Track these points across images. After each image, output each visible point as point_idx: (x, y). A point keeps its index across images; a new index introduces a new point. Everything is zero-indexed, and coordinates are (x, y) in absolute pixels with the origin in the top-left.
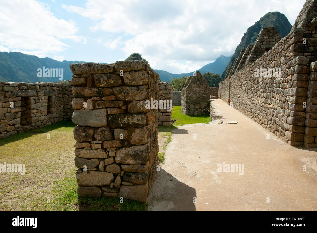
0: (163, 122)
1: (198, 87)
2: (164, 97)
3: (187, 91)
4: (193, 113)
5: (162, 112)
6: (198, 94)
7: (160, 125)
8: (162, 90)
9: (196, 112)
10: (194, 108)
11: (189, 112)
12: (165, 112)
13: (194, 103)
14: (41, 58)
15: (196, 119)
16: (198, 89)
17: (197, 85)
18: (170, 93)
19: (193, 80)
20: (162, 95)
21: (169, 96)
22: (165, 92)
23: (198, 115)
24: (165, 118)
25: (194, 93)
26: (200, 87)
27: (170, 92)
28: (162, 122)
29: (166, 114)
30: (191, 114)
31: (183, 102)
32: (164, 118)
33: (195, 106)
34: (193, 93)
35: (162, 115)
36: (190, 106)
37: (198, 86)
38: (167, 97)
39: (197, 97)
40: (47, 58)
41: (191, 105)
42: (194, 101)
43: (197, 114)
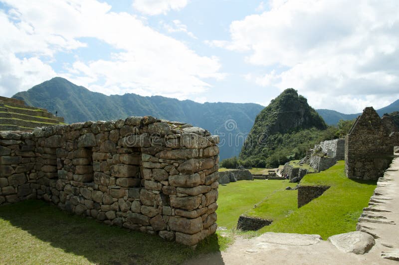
0: (177, 233)
1: (370, 133)
2: (176, 168)
3: (351, 139)
4: (362, 176)
5: (174, 205)
6: (370, 145)
7: (171, 239)
8: (173, 149)
9: (367, 174)
10: (364, 169)
11: (354, 175)
12: (179, 206)
13: (363, 160)
14: (181, 100)
15: (366, 187)
16: (371, 137)
17: (368, 129)
18: (188, 159)
19: (360, 122)
20: (172, 161)
21: (188, 167)
22: (177, 156)
23: (370, 180)
24: (180, 225)
25: (363, 143)
26: (374, 133)
27: (189, 156)
28: (175, 231)
29: (181, 213)
30: (358, 178)
31: (346, 156)
32: (178, 223)
33: (364, 165)
34: (361, 142)
35: (173, 214)
36: (355, 164)
37: (370, 131)
38: (182, 168)
39: (369, 149)
40: (187, 100)
41: (357, 162)
42: (363, 157)
43: (368, 178)
